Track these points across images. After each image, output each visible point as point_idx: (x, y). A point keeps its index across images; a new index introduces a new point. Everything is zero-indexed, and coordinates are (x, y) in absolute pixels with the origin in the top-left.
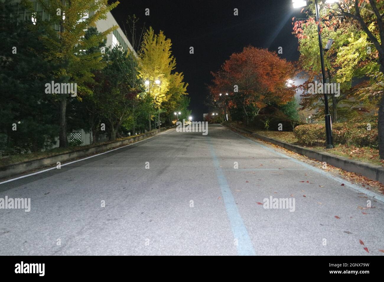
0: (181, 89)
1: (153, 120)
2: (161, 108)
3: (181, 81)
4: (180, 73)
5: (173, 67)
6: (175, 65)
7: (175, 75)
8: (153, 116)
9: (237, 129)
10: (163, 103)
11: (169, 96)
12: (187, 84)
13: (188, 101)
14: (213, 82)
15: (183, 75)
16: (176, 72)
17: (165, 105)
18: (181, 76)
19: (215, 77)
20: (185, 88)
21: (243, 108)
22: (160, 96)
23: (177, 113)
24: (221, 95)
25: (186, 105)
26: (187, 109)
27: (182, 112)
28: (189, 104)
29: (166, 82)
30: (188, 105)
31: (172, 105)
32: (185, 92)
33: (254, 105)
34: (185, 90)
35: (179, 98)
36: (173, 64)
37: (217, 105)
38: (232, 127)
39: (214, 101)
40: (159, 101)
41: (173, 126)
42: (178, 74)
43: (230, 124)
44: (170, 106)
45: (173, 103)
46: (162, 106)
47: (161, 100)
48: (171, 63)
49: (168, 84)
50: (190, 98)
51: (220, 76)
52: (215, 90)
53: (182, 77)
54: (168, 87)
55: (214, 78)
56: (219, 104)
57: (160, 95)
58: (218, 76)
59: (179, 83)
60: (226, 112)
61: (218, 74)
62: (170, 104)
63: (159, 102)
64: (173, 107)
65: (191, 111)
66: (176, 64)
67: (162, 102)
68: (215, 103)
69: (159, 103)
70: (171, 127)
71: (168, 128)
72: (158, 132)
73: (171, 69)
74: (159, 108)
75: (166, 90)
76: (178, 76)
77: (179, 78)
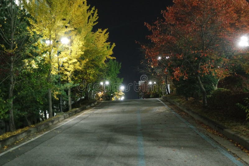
0: (104, 52)
1: (58, 99)
2: (72, 79)
3: (105, 41)
4: (104, 29)
5: (94, 22)
6: (97, 19)
7: (97, 33)
8: (57, 93)
9: (188, 112)
10: (76, 73)
11: (84, 62)
12: (114, 45)
13: (119, 67)
14: (149, 39)
15: (108, 33)
16: (99, 29)
17: (79, 75)
18: (105, 33)
19: (151, 30)
20: (111, 50)
21: (197, 79)
22: (70, 62)
23: (104, 83)
24: (160, 58)
25: (115, 72)
26: (117, 77)
27: (111, 80)
28: (120, 70)
29: (78, 40)
30: (118, 72)
31: (90, 74)
32: (111, 56)
33: (213, 74)
34: (111, 52)
35: (103, 64)
36: (94, 17)
37: (155, 72)
38: (178, 106)
39: (150, 67)
40: (69, 69)
41: (93, 105)
42: (101, 31)
43: (174, 100)
44: (87, 77)
45: (91, 72)
46: (74, 77)
47: (71, 68)
48: (91, 16)
49: (81, 43)
50: (121, 63)
51: (160, 28)
52: (152, 51)
53: (107, 36)
54: (82, 48)
55: (151, 33)
56: (158, 71)
57: (70, 60)
58: (156, 29)
59: (103, 43)
60: (168, 82)
61: (156, 25)
62: (86, 73)
63: (68, 71)
64: (91, 78)
65: (122, 79)
66: (98, 17)
67: (72, 70)
68: (153, 69)
69: (68, 73)
70: (89, 106)
71: (84, 109)
72: (63, 118)
73: (91, 24)
74: (69, 79)
75: (80, 53)
76: (101, 34)
77: (102, 36)
